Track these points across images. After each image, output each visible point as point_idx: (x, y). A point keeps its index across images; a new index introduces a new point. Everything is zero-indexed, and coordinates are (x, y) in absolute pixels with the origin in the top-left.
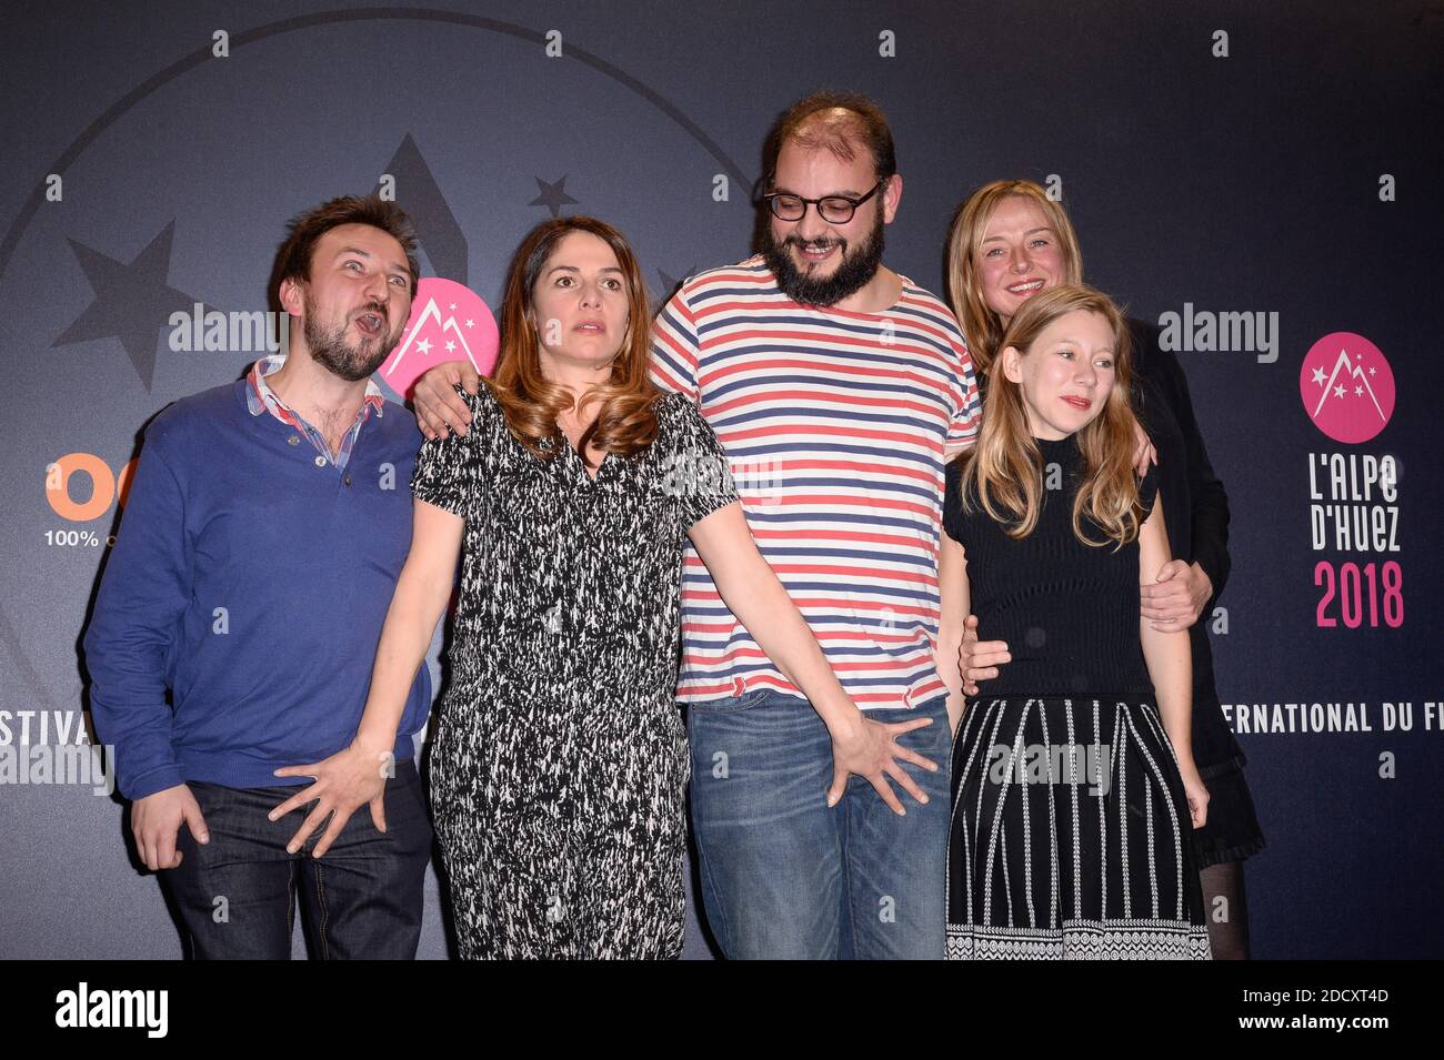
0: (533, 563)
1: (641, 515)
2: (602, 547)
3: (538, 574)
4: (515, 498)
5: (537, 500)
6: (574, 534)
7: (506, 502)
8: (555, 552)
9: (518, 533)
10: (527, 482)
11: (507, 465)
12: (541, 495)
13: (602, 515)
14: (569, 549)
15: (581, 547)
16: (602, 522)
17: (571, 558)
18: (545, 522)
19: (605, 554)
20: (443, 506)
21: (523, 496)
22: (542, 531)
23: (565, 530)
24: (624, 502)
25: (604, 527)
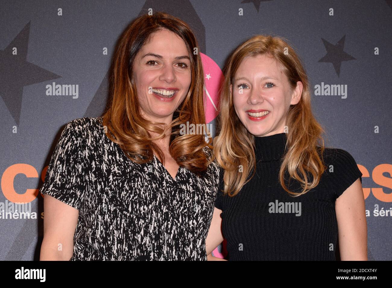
0: (137, 229)
1: (202, 206)
2: (180, 220)
3: (139, 236)
4: (126, 191)
5: (140, 190)
6: (162, 211)
7: (120, 194)
8: (150, 222)
9: (128, 211)
10: (132, 179)
11: (117, 171)
12: (142, 187)
13: (181, 200)
14: (159, 220)
15: (166, 219)
16: (181, 205)
17: (160, 227)
18: (145, 203)
19: (182, 224)
20: (66, 202)
21: (131, 188)
22: (143, 209)
23: (157, 209)
24: (194, 197)
25: (182, 208)
